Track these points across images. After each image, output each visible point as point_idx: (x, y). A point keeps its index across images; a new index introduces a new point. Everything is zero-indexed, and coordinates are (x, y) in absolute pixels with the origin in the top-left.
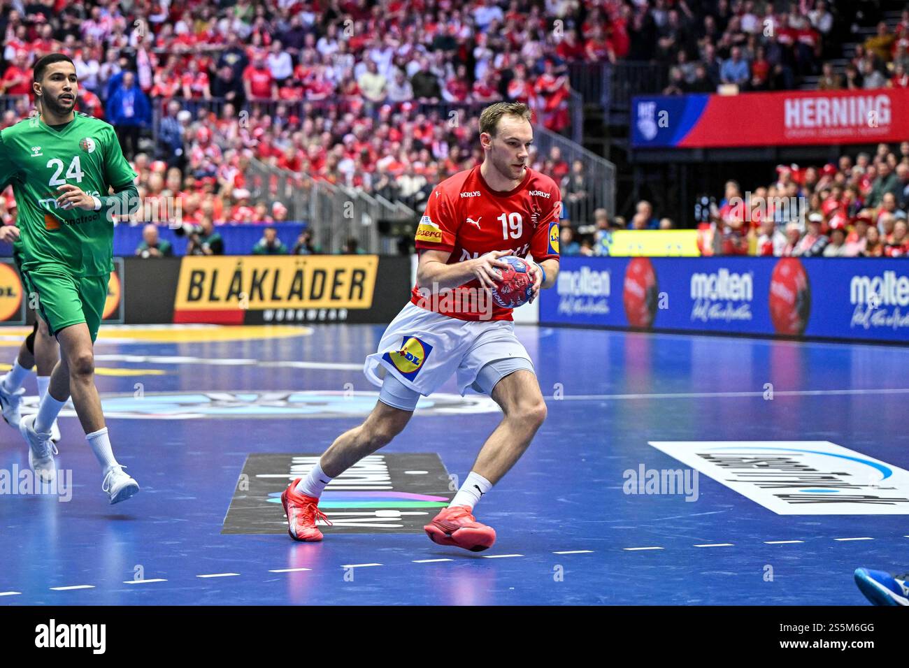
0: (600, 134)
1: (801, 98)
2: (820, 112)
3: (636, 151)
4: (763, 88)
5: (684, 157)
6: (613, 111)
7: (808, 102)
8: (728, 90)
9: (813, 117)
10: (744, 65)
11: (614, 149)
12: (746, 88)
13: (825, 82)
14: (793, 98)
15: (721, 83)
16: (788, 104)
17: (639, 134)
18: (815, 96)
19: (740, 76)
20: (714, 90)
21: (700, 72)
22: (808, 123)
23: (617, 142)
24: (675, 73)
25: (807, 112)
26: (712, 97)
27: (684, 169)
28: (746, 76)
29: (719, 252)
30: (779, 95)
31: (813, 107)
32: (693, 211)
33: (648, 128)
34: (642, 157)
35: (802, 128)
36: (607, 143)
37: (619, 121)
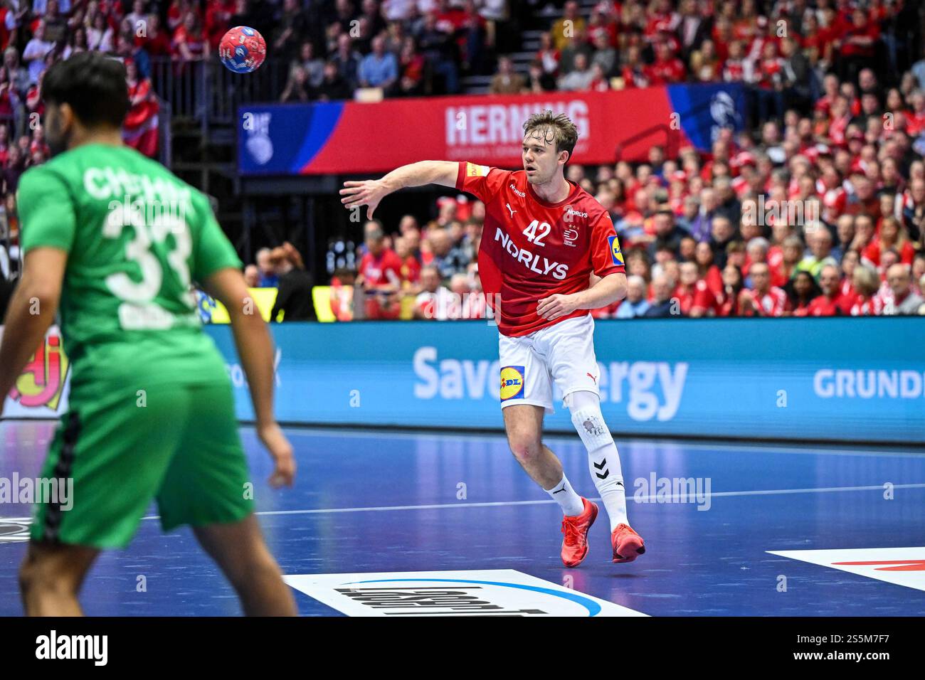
0: (196, 158)
1: (468, 105)
2: (494, 125)
3: (244, 179)
4: (417, 92)
5: (308, 187)
6: (213, 126)
7: (477, 111)
8: (370, 96)
9: (484, 132)
10: (390, 61)
11: (215, 178)
12: (393, 92)
13: (500, 81)
14: (457, 106)
15: (360, 86)
16: (450, 113)
17: (250, 157)
18: (487, 103)
19: (386, 75)
20: (350, 96)
21: (329, 71)
22: (478, 139)
23: (220, 168)
24: (297, 73)
25: (478, 125)
26: (346, 105)
27: (311, 202)
28: (393, 76)
29: (360, 316)
30: (439, 102)
31: (484, 118)
32: (325, 261)
33: (262, 149)
34: (255, 188)
35: (469, 146)
36: (205, 170)
37: (220, 138)
